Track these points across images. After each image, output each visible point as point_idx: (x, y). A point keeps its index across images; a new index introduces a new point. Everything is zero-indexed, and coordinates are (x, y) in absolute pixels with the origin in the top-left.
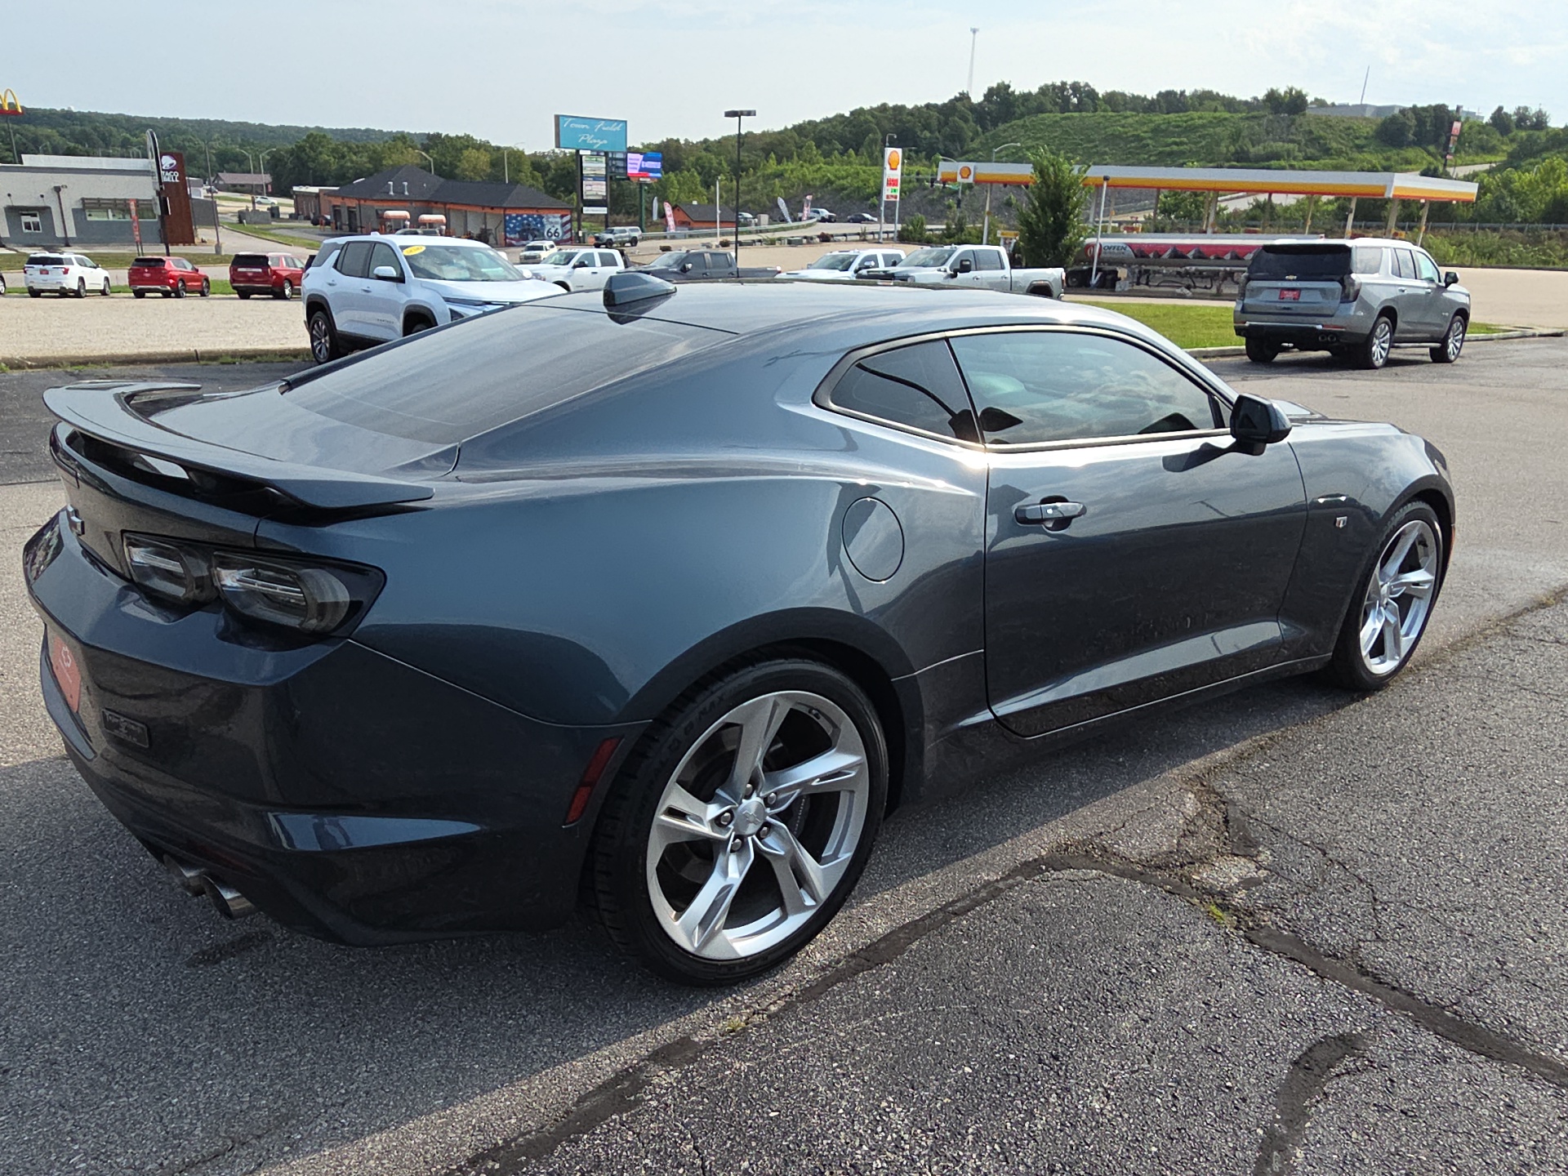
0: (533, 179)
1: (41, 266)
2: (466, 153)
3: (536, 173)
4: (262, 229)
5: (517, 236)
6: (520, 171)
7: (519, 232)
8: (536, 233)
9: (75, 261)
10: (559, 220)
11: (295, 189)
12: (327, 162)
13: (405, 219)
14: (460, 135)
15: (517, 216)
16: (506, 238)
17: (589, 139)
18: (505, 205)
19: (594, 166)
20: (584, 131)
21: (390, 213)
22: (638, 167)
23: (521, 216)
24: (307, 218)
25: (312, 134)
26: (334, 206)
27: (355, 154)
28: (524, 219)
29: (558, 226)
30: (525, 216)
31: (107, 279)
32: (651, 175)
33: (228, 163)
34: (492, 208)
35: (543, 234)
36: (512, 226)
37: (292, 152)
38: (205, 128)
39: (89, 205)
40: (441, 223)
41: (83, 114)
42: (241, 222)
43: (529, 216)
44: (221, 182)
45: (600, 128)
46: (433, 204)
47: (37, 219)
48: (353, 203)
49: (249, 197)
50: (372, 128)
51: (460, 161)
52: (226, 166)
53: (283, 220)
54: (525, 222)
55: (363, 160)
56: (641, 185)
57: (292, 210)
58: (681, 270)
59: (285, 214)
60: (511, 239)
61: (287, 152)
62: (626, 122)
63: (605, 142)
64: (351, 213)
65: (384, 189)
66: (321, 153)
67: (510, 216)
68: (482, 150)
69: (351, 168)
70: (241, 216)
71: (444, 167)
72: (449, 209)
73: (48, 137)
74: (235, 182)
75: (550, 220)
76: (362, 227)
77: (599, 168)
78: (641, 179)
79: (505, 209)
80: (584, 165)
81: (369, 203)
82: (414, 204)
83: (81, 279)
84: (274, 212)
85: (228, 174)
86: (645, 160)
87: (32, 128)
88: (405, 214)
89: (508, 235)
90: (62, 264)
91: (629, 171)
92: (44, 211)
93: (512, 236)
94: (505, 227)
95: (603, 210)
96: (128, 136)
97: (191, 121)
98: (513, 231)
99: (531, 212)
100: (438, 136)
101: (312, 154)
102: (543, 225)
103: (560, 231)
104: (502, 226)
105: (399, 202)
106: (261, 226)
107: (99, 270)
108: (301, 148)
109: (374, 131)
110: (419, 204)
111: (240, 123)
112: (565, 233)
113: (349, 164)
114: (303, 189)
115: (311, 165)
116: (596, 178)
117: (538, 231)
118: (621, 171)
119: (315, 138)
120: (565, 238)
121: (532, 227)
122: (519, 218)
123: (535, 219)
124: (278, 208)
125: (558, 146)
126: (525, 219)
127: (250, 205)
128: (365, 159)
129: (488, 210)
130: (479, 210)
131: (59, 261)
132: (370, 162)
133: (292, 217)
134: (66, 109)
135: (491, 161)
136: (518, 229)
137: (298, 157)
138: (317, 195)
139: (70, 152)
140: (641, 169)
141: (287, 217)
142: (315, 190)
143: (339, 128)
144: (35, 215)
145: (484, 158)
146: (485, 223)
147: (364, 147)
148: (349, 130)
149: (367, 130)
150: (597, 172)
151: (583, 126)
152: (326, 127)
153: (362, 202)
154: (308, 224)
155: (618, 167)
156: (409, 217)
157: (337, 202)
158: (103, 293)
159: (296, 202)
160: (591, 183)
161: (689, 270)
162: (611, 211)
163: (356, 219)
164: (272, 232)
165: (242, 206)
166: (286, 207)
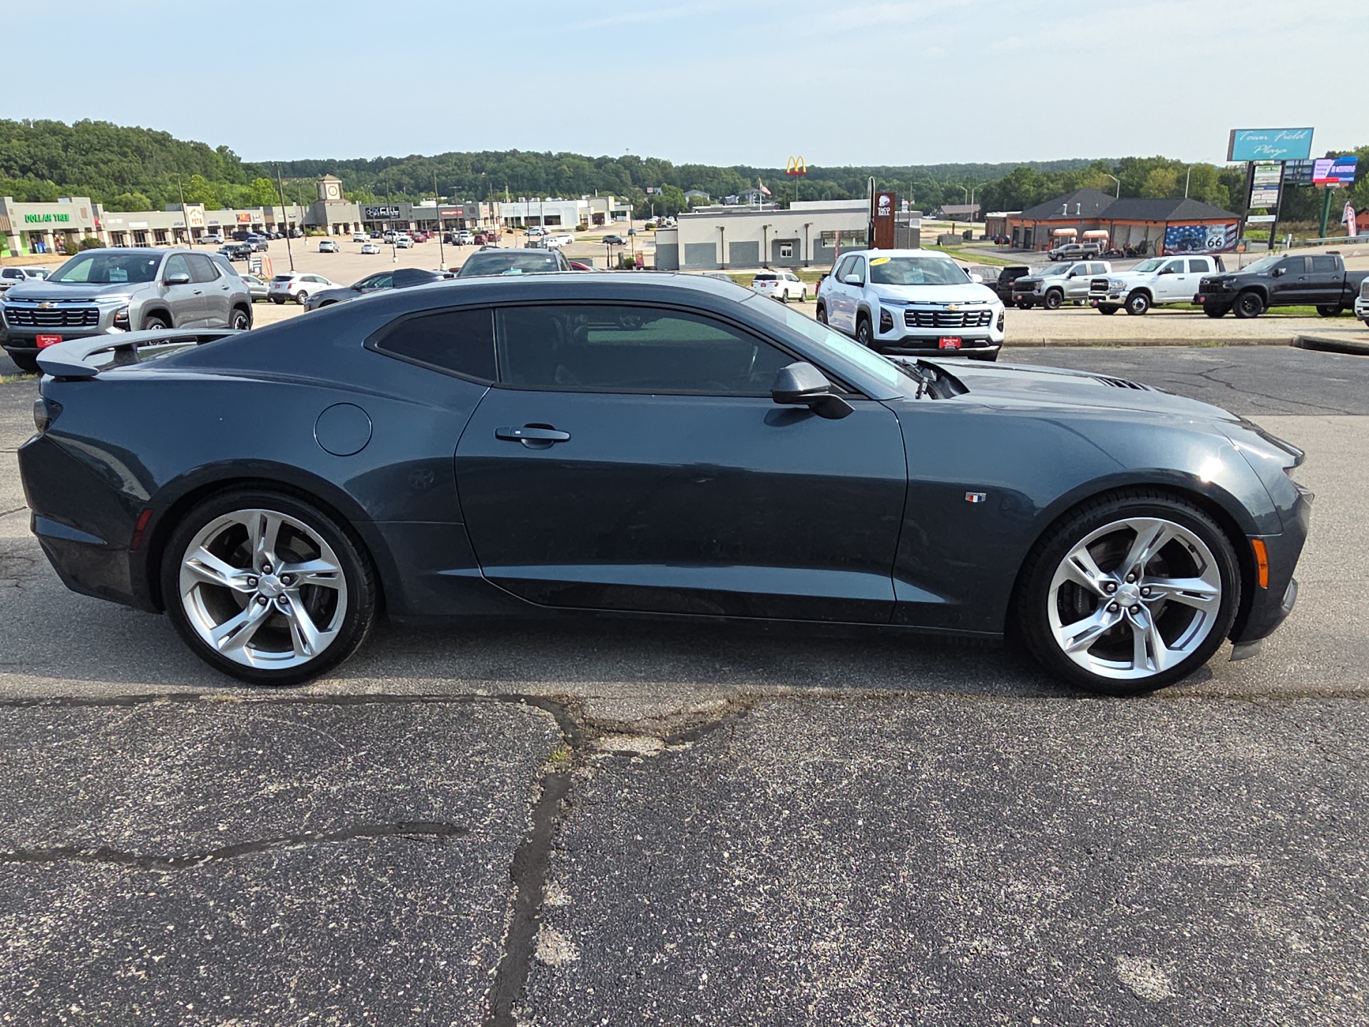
0: (1219, 192)
1: (762, 281)
2: (1153, 173)
3: (1223, 186)
4: (953, 249)
5: (1176, 246)
6: (1205, 186)
7: (1178, 243)
8: (1196, 243)
9: (784, 277)
10: (1223, 230)
11: (989, 215)
12: (1028, 191)
13: (1072, 236)
14: (1152, 157)
15: (1180, 228)
16: (1164, 248)
17: (1267, 150)
18: (1168, 219)
19: (1267, 175)
20: (1261, 143)
21: (1059, 231)
22: (1327, 173)
23: (1183, 227)
24: (992, 239)
25: (1019, 168)
26: (1015, 227)
27: (1052, 182)
28: (1185, 230)
29: (1222, 236)
30: (1188, 227)
31: (805, 290)
32: (1341, 179)
33: (950, 197)
34: (1155, 222)
35: (1204, 243)
36: (1172, 237)
37: (999, 185)
38: (940, 171)
39: (826, 236)
40: (1104, 237)
41: (857, 169)
42: (939, 244)
43: (1191, 228)
44: (942, 213)
45: (1282, 137)
46: (1101, 222)
47: (790, 248)
48: (1029, 224)
49: (951, 223)
50: (1078, 158)
51: (1146, 181)
52: (949, 200)
53: (976, 241)
54: (1187, 233)
55: (1058, 187)
56: (1328, 190)
57: (983, 233)
58: (1273, 275)
59: (976, 236)
60: (1170, 250)
61: (996, 185)
62: (1313, 129)
63: (1285, 151)
64: (1027, 233)
65: (1059, 211)
66: (1023, 183)
67: (1171, 228)
68: (1170, 169)
69: (1046, 194)
70: (940, 239)
71: (1130, 187)
72: (1115, 225)
73: (831, 188)
74: (952, 213)
75: (1214, 230)
76: (1034, 244)
77: (1273, 178)
78: (1328, 185)
79: (1168, 222)
80: (1256, 175)
81: (1043, 223)
82: (1083, 222)
83: (786, 290)
84: (967, 236)
85: (950, 207)
86: (1336, 165)
87: (821, 182)
88: (1073, 231)
89: (1166, 246)
90: (775, 279)
91: (1315, 177)
92: (796, 242)
93: (1171, 247)
94: (1165, 239)
95: (1272, 218)
96: (884, 182)
97: (932, 167)
98: (1173, 242)
99: (1194, 224)
100: (1131, 160)
101: (1017, 185)
102: (1205, 235)
103: (1223, 241)
104: (1162, 240)
105: (1066, 222)
106: (952, 247)
107: (801, 283)
108: (1008, 181)
109: (1080, 160)
110: (1087, 222)
111: (969, 165)
112: (1227, 242)
113: (1046, 191)
114: (995, 215)
115: (1013, 194)
116: (1268, 187)
117: (1199, 241)
118: (1307, 178)
119: (1020, 172)
120: (1227, 246)
121: (1194, 237)
122: (1181, 230)
123: (1197, 230)
124: (971, 231)
125: (1229, 159)
126: (1187, 230)
127: (950, 230)
128: (1060, 186)
129: (1151, 224)
130: (1143, 224)
131: (773, 277)
132: (1063, 188)
133: (983, 238)
134: (848, 166)
135: (1178, 178)
136: (1178, 240)
137: (1004, 188)
138: (1005, 219)
139: (840, 197)
140: (1330, 175)
141: (978, 238)
142: (1004, 215)
143: (1050, 161)
144: (790, 245)
145: (1172, 176)
146: (1146, 236)
147: (1061, 175)
148: (1058, 162)
149: (1074, 161)
150: (1270, 181)
151: (1261, 138)
152: (1038, 161)
153: (1038, 223)
154: (992, 243)
155: (1303, 175)
156: (1076, 233)
157: (1017, 224)
158: (801, 300)
159: (987, 226)
160: (1261, 192)
161: (1282, 274)
162: (1280, 219)
163: (1030, 237)
164: (960, 251)
165: (943, 231)
166: (979, 230)
